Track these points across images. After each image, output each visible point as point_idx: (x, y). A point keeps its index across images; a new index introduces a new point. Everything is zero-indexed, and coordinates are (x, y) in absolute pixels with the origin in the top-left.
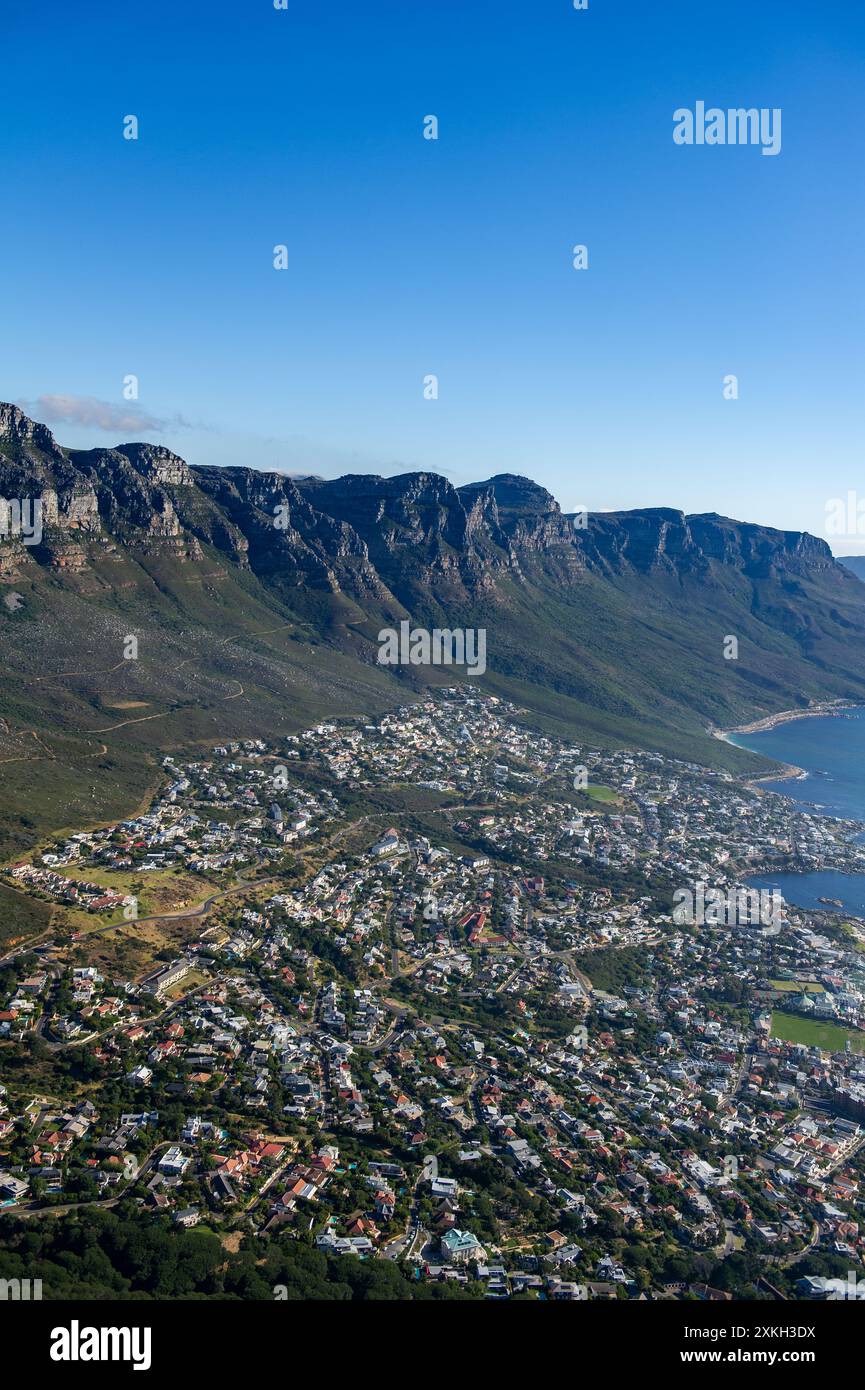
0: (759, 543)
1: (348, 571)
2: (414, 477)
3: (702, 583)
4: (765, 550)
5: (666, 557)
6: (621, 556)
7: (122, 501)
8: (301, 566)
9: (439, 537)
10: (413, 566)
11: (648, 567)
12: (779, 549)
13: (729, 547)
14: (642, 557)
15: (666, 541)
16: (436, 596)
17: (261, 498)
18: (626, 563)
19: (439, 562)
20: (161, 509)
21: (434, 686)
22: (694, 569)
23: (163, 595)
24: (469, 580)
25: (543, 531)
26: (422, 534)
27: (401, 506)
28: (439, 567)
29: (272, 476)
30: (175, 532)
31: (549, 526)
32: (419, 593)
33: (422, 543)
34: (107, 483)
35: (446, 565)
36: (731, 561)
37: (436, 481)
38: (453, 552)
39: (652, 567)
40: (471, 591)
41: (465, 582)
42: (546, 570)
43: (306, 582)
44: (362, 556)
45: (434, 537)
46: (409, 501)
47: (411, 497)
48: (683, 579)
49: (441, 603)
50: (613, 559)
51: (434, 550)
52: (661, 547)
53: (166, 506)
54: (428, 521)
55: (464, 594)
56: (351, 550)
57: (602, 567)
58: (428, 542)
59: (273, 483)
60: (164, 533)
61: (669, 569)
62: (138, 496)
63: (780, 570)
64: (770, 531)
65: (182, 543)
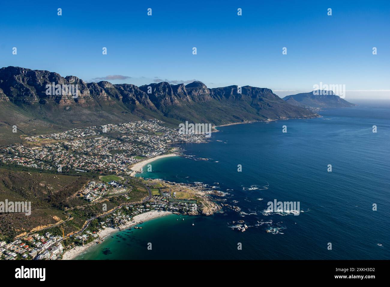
0: (255, 91)
1: (144, 101)
2: (162, 83)
3: (240, 100)
4: (257, 92)
5: (233, 95)
6: (223, 96)
7: (95, 91)
8: (131, 100)
9: (166, 94)
10: (160, 100)
11: (228, 97)
12: (260, 92)
13: (248, 92)
14: (227, 95)
15: (233, 92)
16: (164, 105)
17: (129, 89)
18: (224, 97)
19: (165, 98)
20: (102, 92)
21: (148, 119)
22: (238, 97)
23: (100, 107)
24: (172, 101)
25: (199, 91)
26: (163, 93)
27: (159, 88)
28: (166, 99)
29: (130, 85)
30: (105, 96)
31: (201, 90)
32: (160, 104)
33: (163, 95)
34: (93, 88)
35: (167, 99)
36: (248, 95)
37: (166, 83)
38: (169, 96)
39: (230, 97)
40: (172, 103)
41: (171, 102)
42: (199, 99)
43: (132, 103)
44: (147, 98)
45: (165, 94)
46: (160, 88)
47: (161, 86)
48: (236, 100)
49: (165, 106)
50: (221, 96)
51: (165, 96)
52: (232, 93)
53: (103, 91)
54: (164, 91)
55: (170, 104)
56: (145, 97)
57: (218, 98)
58: (164, 95)
59: (130, 86)
60: (103, 96)
61: (233, 98)
62: (98, 90)
63: (259, 96)
64: (258, 88)
65: (106, 97)
